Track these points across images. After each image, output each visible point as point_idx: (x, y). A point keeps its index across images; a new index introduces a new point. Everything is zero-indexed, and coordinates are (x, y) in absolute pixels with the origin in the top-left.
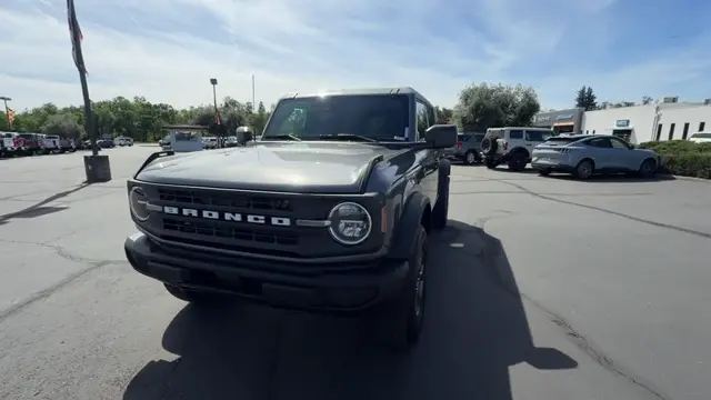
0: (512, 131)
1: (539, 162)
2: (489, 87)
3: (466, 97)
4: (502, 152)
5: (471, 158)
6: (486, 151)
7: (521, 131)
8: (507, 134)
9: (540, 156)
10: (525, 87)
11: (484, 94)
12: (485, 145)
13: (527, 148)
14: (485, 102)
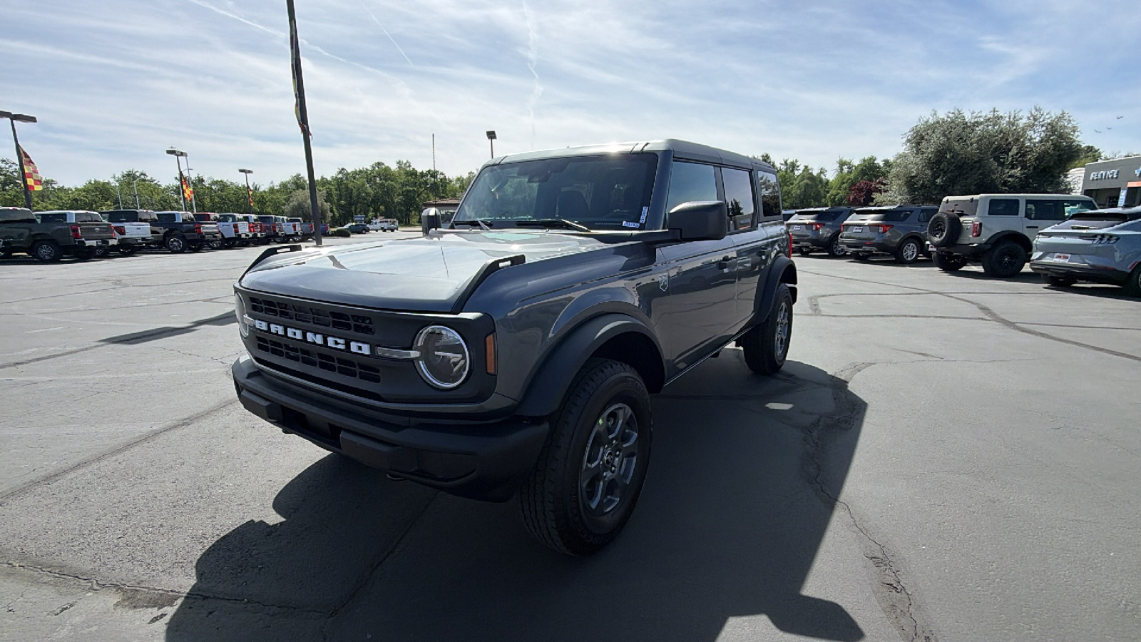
0: (993, 202)
1: (1047, 260)
2: (968, 117)
3: (918, 139)
4: (970, 240)
5: (910, 251)
6: (937, 239)
7: (1016, 202)
8: (983, 208)
9: (1050, 250)
10: (1051, 112)
11: (957, 130)
12: (936, 229)
13: (1027, 233)
14: (957, 146)
